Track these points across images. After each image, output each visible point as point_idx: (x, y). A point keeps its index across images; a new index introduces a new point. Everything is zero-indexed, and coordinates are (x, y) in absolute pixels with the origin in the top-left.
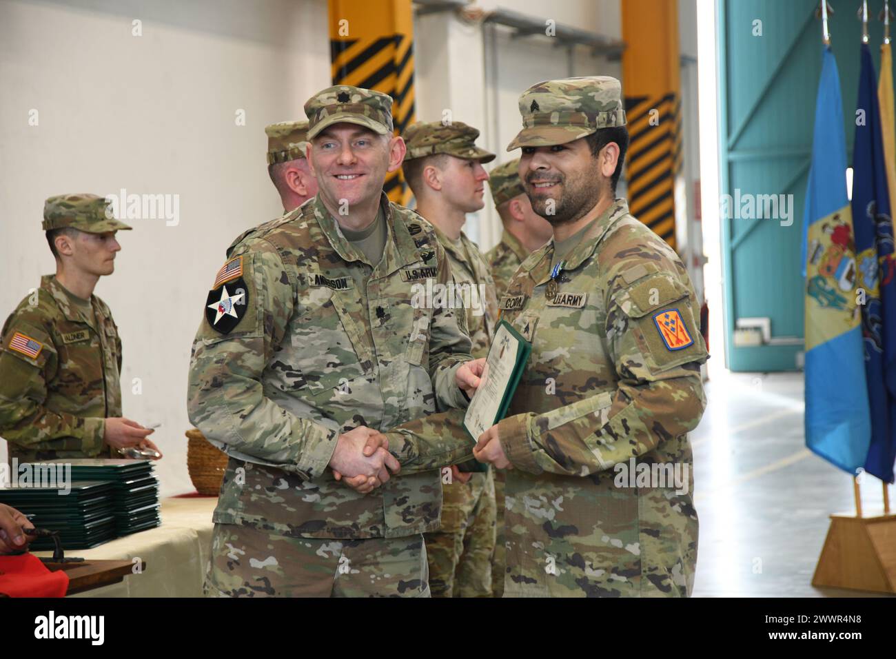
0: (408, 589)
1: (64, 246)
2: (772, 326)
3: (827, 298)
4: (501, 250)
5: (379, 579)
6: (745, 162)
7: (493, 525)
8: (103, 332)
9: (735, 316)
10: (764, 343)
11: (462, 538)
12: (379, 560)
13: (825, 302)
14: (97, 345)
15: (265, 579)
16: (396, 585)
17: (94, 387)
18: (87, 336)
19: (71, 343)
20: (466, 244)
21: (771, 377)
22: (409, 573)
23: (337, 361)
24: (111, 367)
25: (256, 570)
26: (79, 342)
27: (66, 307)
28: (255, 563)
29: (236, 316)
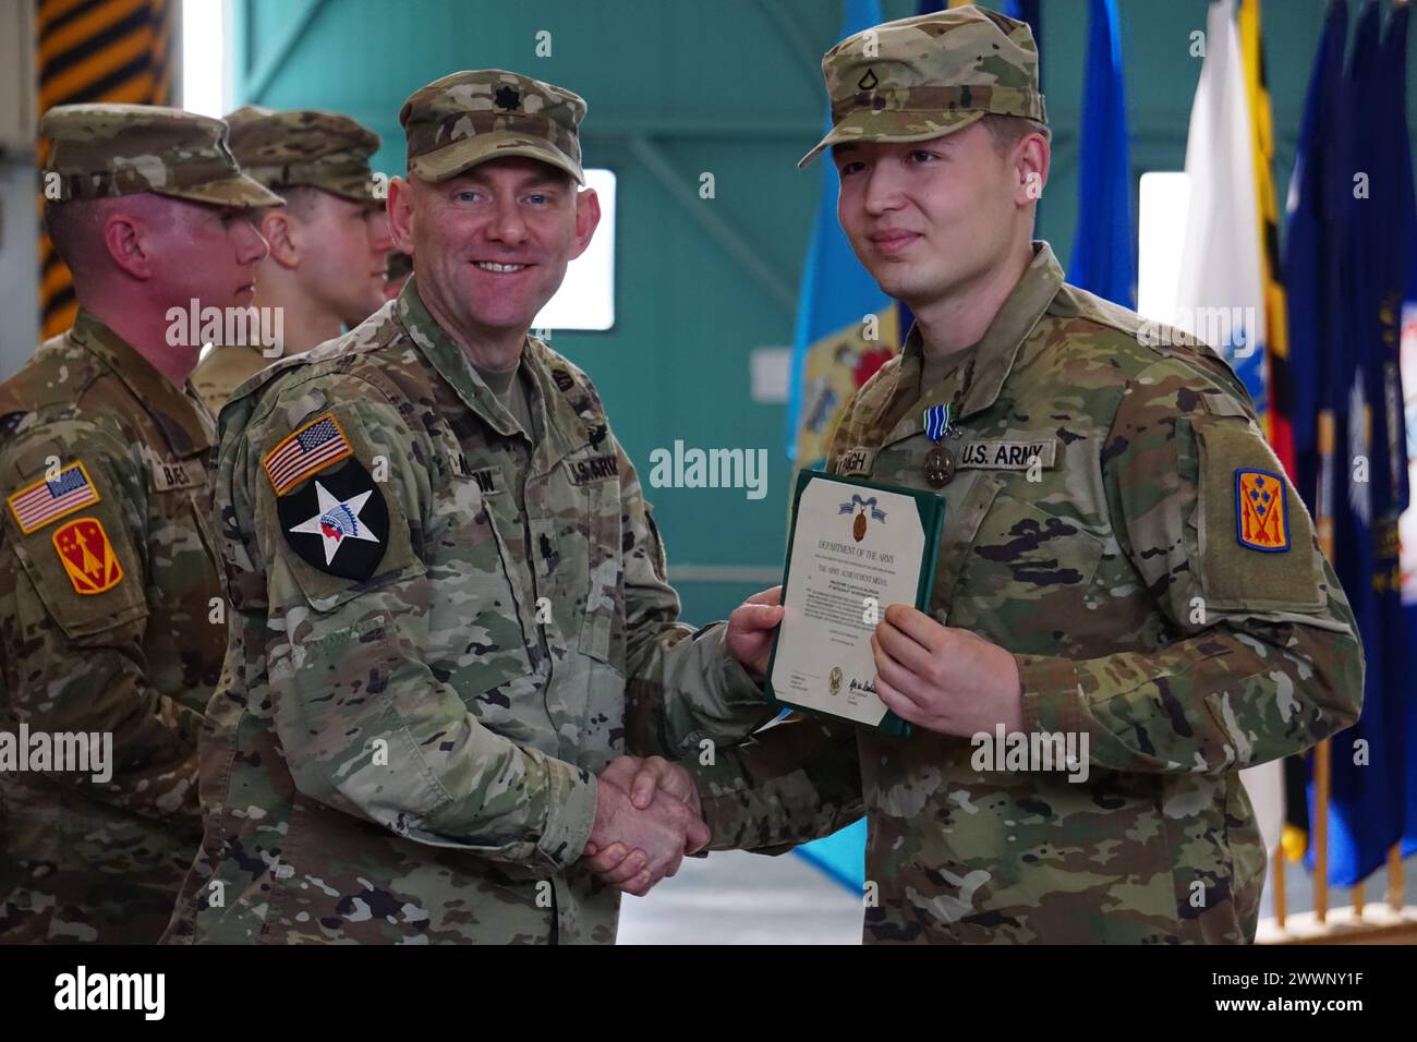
23: (487, 642)
29: (373, 538)
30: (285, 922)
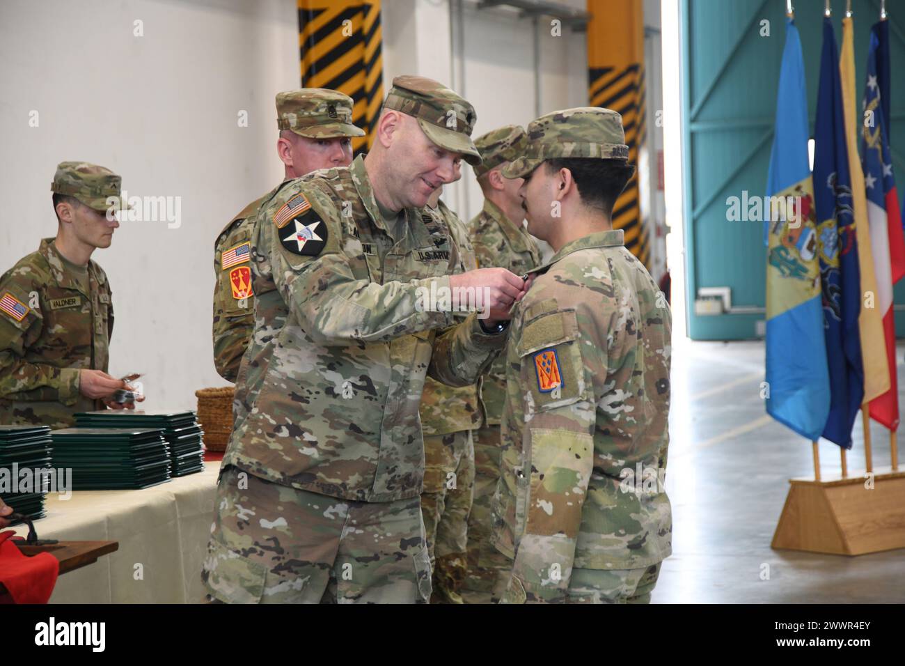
0: (409, 546)
1: (65, 212)
2: (732, 294)
3: (789, 268)
4: (483, 219)
5: (382, 537)
6: (706, 132)
7: (470, 487)
8: (96, 298)
9: (697, 285)
10: (724, 312)
11: (444, 497)
12: (382, 519)
13: (787, 272)
14: (88, 312)
15: (275, 539)
16: (398, 543)
17: (77, 351)
18: (78, 303)
19: (61, 309)
20: (445, 212)
21: (731, 345)
22: (409, 532)
24: (101, 333)
25: (265, 530)
26: (69, 307)
27: (60, 274)
28: (264, 523)
29: (321, 240)
30: (253, 433)
